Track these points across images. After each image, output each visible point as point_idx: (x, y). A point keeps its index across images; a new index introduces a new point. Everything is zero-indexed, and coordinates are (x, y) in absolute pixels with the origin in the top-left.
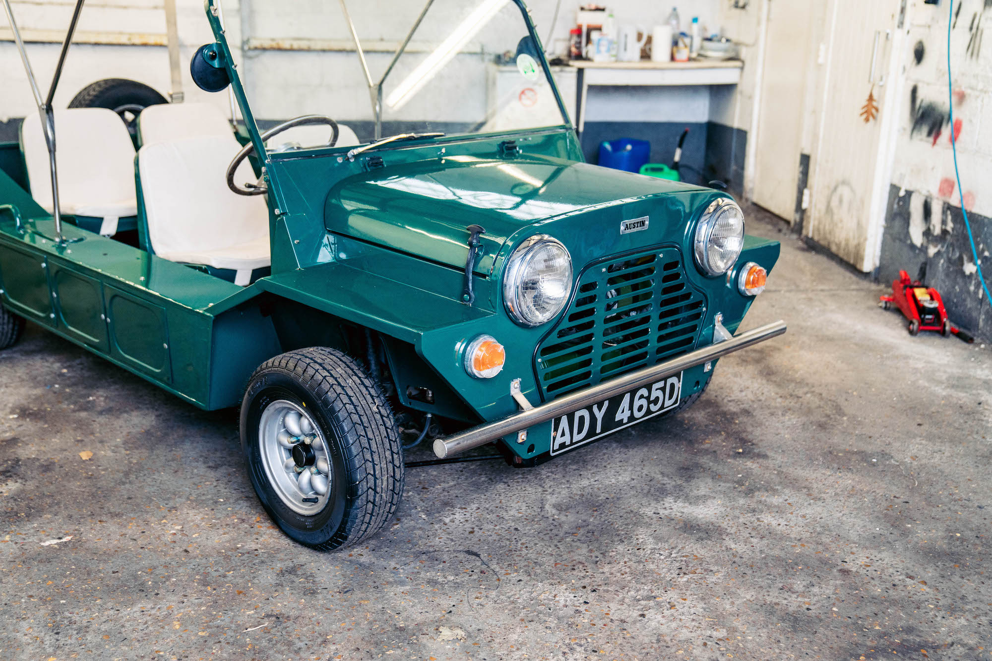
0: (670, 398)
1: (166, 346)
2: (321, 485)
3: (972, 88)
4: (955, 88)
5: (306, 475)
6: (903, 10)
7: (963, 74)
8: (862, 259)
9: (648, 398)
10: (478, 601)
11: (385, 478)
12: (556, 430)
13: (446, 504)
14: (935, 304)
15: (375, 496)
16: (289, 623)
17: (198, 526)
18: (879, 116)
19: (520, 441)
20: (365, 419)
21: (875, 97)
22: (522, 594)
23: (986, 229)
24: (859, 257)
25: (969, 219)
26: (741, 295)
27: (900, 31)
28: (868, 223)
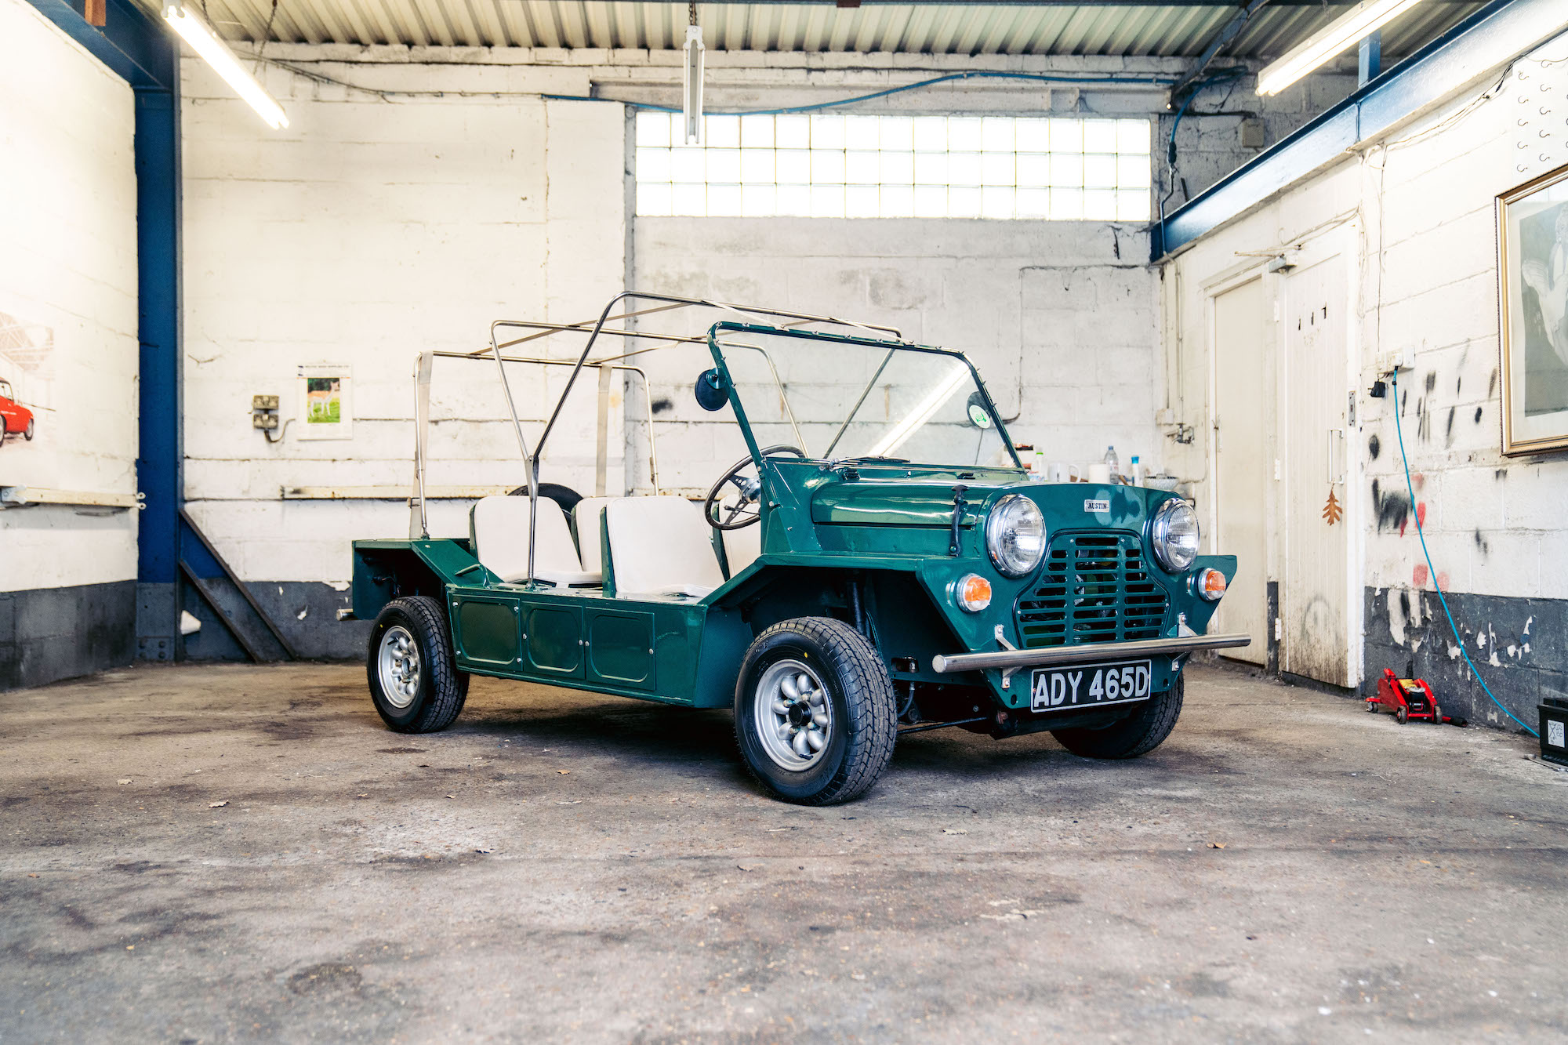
0: (1141, 688)
1: (651, 651)
2: (819, 740)
3: (1429, 470)
4: (1413, 475)
5: (801, 736)
6: (1352, 408)
7: (1418, 458)
8: (1345, 675)
9: (1119, 681)
10: (974, 822)
12: (1035, 686)
13: (927, 789)
14: (1422, 690)
15: (873, 735)
16: (804, 829)
17: (693, 798)
18: (1343, 516)
19: (1004, 686)
20: (863, 663)
21: (1336, 497)
23: (1462, 606)
24: (1342, 673)
25: (1446, 600)
26: (1202, 598)
27: (1352, 428)
28: (1346, 634)
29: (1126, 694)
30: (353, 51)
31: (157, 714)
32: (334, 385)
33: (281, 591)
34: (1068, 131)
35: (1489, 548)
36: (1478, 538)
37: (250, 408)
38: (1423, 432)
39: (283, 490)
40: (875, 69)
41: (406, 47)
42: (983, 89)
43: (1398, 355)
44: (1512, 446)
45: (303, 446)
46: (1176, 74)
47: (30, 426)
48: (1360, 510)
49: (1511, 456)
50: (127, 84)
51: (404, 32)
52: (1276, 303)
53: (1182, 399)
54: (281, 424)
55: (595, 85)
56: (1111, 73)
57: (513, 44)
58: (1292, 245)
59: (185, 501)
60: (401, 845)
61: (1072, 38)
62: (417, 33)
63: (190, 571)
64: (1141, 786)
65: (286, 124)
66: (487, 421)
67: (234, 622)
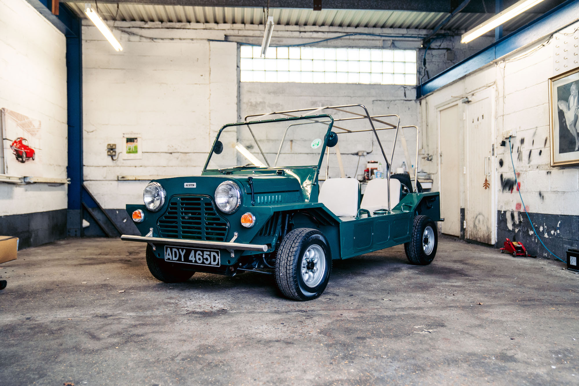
3: (522, 171)
4: (516, 172)
6: (493, 150)
7: (518, 167)
8: (491, 240)
10: (391, 296)
14: (521, 246)
18: (490, 187)
21: (488, 180)
22: (405, 295)
23: (535, 217)
24: (489, 239)
25: (529, 215)
27: (493, 156)
28: (491, 226)
30: (142, 24)
31: (83, 257)
32: (135, 140)
33: (117, 212)
34: (388, 54)
35: (544, 198)
36: (540, 194)
37: (106, 148)
38: (520, 158)
39: (118, 177)
40: (323, 32)
41: (160, 23)
42: (360, 39)
43: (511, 132)
44: (554, 163)
45: (124, 162)
46: (424, 35)
47: (33, 155)
48: (496, 184)
49: (553, 167)
50: (63, 35)
51: (160, 17)
52: (464, 114)
53: (428, 146)
54: (117, 154)
55: (226, 36)
56: (403, 34)
57: (198, 22)
58: (470, 94)
59: (83, 181)
60: (194, 307)
61: (390, 22)
62: (165, 17)
63: (86, 205)
64: (441, 282)
65: (121, 49)
66: (189, 153)
67: (101, 223)
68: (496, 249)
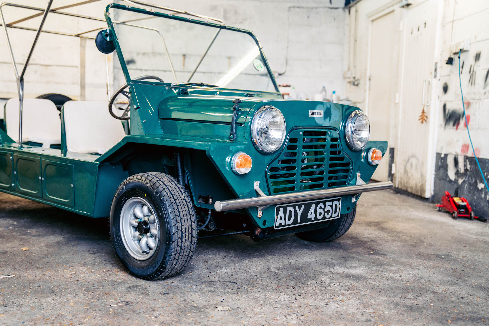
0: (335, 212)
1: (72, 185)
2: (153, 243)
3: (473, 99)
4: (465, 101)
5: (144, 240)
6: (436, 70)
7: (468, 94)
8: (425, 192)
9: (324, 209)
10: (237, 298)
11: (187, 234)
12: (277, 215)
13: (217, 266)
14: (465, 204)
15: (182, 243)
16: (133, 304)
17: (84, 272)
18: (428, 120)
19: (259, 216)
21: (425, 111)
22: (261, 296)
23: (487, 165)
24: (423, 191)
25: (479, 161)
26: (369, 164)
27: (435, 80)
28: (426, 173)
29: (327, 216)
38: (472, 81)
43: (462, 44)
48: (436, 117)
52: (401, 22)
53: (355, 67)
68: (431, 205)
